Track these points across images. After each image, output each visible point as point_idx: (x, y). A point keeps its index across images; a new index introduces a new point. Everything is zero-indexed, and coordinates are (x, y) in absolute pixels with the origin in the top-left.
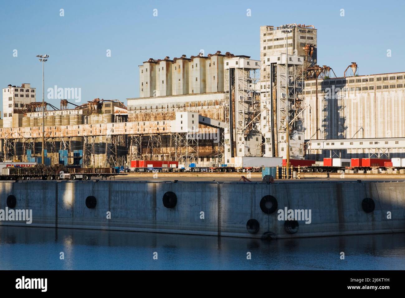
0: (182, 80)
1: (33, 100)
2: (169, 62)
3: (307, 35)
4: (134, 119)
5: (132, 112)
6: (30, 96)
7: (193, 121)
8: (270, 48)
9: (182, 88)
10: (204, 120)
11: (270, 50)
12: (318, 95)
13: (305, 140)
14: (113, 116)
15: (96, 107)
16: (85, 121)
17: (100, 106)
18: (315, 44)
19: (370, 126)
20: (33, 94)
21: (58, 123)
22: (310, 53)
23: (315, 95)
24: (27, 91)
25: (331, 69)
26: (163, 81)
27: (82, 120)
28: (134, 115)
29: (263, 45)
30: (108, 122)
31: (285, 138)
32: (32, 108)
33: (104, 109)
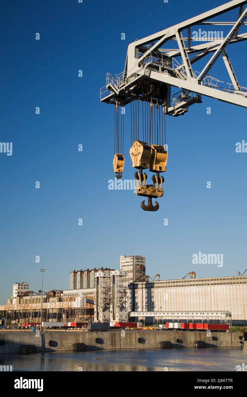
0: (86, 281)
1: (27, 290)
2: (82, 272)
3: (140, 260)
4: (66, 300)
5: (65, 296)
6: (26, 288)
7: (83, 302)
8: (124, 266)
9: (86, 285)
10: (89, 301)
11: (124, 267)
12: (143, 289)
13: (129, 312)
14: (60, 298)
15: (52, 294)
16: (48, 301)
17: (54, 293)
18: (144, 264)
19: (163, 305)
20: (27, 287)
21: (35, 302)
22: (141, 269)
23: (142, 289)
24: (25, 286)
25: (149, 277)
26: (79, 282)
27: (46, 300)
28: (66, 298)
29: (121, 265)
30: (58, 302)
31: (118, 311)
32: (26, 294)
33: (56, 295)
